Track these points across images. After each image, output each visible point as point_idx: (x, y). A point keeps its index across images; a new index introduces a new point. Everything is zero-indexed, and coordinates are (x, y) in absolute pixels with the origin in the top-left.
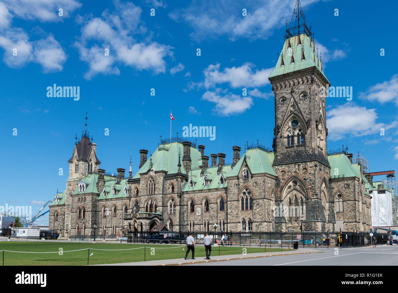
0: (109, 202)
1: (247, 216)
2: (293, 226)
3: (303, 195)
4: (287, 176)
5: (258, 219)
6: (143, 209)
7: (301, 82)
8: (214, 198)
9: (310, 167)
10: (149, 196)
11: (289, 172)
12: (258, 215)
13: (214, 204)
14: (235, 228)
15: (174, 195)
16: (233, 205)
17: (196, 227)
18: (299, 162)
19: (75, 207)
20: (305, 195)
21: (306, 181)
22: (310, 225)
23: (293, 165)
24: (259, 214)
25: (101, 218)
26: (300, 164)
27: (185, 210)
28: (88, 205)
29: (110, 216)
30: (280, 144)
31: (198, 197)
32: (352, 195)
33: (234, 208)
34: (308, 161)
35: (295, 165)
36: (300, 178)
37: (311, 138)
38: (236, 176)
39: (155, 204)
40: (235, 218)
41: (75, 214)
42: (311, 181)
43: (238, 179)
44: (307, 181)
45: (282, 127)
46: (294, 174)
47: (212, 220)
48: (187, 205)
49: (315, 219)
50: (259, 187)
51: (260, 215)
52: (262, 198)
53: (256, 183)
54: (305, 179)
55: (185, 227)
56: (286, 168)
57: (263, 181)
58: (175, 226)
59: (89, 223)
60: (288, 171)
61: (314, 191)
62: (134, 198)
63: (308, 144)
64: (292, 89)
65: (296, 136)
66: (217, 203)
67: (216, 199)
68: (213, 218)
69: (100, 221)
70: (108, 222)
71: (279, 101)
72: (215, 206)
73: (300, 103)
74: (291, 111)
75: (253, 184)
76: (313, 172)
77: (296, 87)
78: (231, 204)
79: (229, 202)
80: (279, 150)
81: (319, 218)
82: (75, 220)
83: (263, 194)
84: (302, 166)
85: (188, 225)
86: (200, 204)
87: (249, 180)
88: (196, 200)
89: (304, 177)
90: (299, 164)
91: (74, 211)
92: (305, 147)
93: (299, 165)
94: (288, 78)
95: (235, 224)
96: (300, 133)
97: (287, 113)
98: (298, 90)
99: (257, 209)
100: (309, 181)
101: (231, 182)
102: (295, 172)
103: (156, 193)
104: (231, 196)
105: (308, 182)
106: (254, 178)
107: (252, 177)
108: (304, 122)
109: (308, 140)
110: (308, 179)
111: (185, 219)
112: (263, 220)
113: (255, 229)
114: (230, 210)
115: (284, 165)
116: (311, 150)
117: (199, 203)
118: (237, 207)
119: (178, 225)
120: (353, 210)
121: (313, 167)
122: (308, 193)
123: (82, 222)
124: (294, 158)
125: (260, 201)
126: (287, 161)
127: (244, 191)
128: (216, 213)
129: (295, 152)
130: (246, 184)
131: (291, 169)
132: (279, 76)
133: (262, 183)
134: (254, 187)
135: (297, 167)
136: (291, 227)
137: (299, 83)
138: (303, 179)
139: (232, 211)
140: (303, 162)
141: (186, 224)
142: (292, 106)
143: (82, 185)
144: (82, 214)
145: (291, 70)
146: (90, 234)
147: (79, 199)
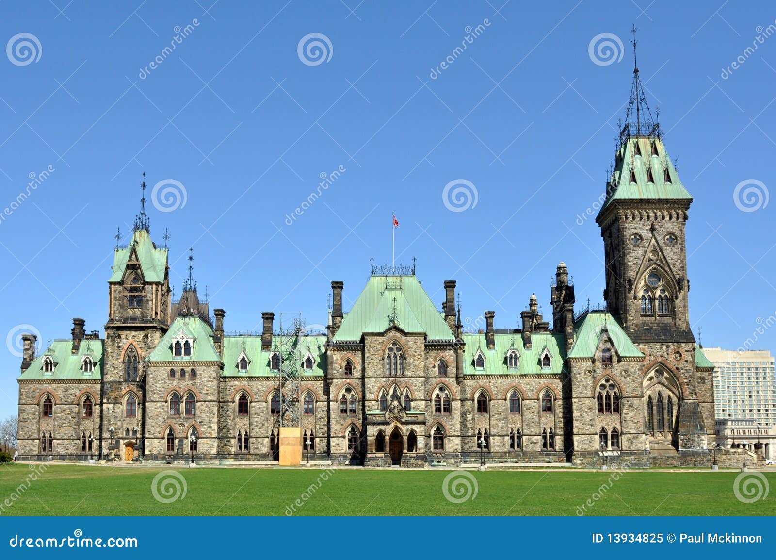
0: (260, 383)
1: (610, 424)
2: (656, 439)
3: (673, 393)
4: (648, 362)
5: (631, 429)
6: (374, 403)
7: (667, 218)
8: (532, 391)
9: (686, 351)
10: (390, 379)
11: (652, 356)
12: (631, 423)
13: (533, 401)
14: (588, 442)
15: (447, 379)
16: (584, 405)
17: (494, 439)
18: (668, 341)
19: (158, 389)
20: (677, 392)
21: (680, 371)
22: (691, 438)
23: (658, 346)
24: (632, 421)
25: (234, 417)
26: (670, 344)
27: (469, 409)
28: (206, 388)
29: (262, 414)
30: (633, 309)
31: (497, 387)
32: (708, 394)
33: (587, 410)
34: (683, 341)
35: (661, 346)
36: (670, 367)
37: (685, 306)
38: (591, 358)
39: (404, 394)
40: (588, 426)
41: (159, 404)
42: (687, 372)
43: (594, 361)
44: (682, 371)
45: (636, 283)
46: (660, 359)
47: (529, 428)
48: (473, 400)
49: (698, 430)
50: (631, 377)
51: (636, 423)
52: (637, 396)
53: (626, 371)
54: (677, 369)
55: (468, 439)
56: (646, 349)
57: (638, 369)
58: (451, 438)
59: (210, 427)
60: (649, 354)
61: (692, 388)
62: (341, 380)
63: (680, 316)
64: (652, 225)
65: (656, 299)
66: (538, 400)
67: (537, 393)
68: (531, 425)
69: (231, 423)
70: (257, 426)
71: (629, 240)
72: (535, 404)
73: (666, 250)
74: (650, 260)
75: (621, 373)
76: (690, 359)
77: (659, 224)
78: (580, 403)
79: (576, 400)
80: (632, 318)
81: (705, 429)
82: (161, 419)
83: (638, 389)
84: (672, 347)
85: (475, 436)
86: (501, 400)
87: (614, 366)
88: (492, 392)
89: (676, 365)
90: (667, 344)
91: (157, 399)
92: (675, 318)
93: (668, 346)
94: (647, 206)
95: (587, 436)
96: (663, 296)
97: (644, 262)
98: (662, 228)
99: (630, 414)
100: (685, 373)
101: (578, 367)
102: (661, 356)
103: (407, 373)
104: (580, 389)
105: (683, 373)
106: (622, 363)
107: (619, 361)
108: (674, 280)
109: (680, 309)
110: (682, 369)
111: (469, 426)
112: (641, 431)
113: (626, 445)
114: (577, 412)
115: (643, 344)
116: (685, 324)
117: (499, 398)
118: (591, 409)
119: (459, 436)
120: (711, 416)
121: (691, 351)
122: (684, 391)
123: (186, 425)
124: (658, 335)
125: (635, 401)
126: (647, 338)
127: (603, 382)
128: (536, 416)
129: (658, 325)
130: (608, 372)
131: (655, 351)
132: (633, 200)
133: (638, 372)
134: (623, 378)
135: (664, 348)
136: (655, 442)
137: (663, 218)
138: (675, 367)
139: (581, 415)
140: (674, 342)
141: (470, 434)
142: (652, 251)
143: (182, 343)
144: (183, 406)
145: (653, 196)
146: (214, 451)
147: (172, 373)
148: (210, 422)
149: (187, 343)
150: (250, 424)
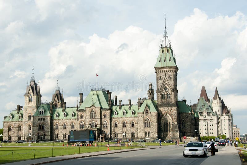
0: (61, 121)
1: (148, 130)
3: (171, 121)
5: (153, 131)
7: (170, 71)
8: (129, 121)
9: (174, 109)
10: (92, 119)
14: (142, 135)
15: (106, 119)
17: (119, 134)
22: (175, 134)
23: (166, 108)
24: (154, 129)
27: (113, 127)
28: (47, 123)
29: (61, 129)
30: (159, 98)
31: (120, 121)
32: (189, 121)
33: (142, 126)
34: (173, 106)
36: (169, 114)
39: (95, 123)
40: (142, 131)
43: (144, 113)
45: (160, 90)
46: (166, 112)
47: (128, 132)
48: (114, 124)
49: (177, 132)
50: (154, 117)
52: (155, 122)
56: (163, 109)
57: (155, 115)
59: (48, 133)
62: (80, 120)
64: (165, 74)
69: (54, 131)
71: (159, 78)
72: (130, 125)
73: (169, 81)
75: (151, 116)
76: (175, 111)
77: (167, 73)
79: (139, 124)
80: (159, 100)
86: (121, 124)
87: (149, 114)
90: (169, 107)
92: (171, 100)
95: (142, 133)
96: (168, 94)
97: (163, 84)
98: (168, 75)
99: (153, 127)
101: (139, 115)
103: (96, 117)
104: (140, 121)
106: (151, 114)
108: (171, 89)
109: (173, 97)
111: (113, 131)
112: (156, 132)
113: (152, 136)
116: (174, 102)
120: (190, 127)
122: (173, 121)
123: (42, 132)
124: (166, 105)
125: (155, 124)
127: (146, 119)
128: (130, 128)
129: (167, 102)
130: (147, 116)
131: (165, 110)
134: (151, 118)
139: (140, 128)
140: (171, 107)
141: (113, 133)
142: (165, 81)
143: (41, 111)
144: (42, 127)
145: (165, 66)
146: (49, 139)
147: (39, 119)
148: (48, 131)
149: (42, 111)
150: (59, 132)
